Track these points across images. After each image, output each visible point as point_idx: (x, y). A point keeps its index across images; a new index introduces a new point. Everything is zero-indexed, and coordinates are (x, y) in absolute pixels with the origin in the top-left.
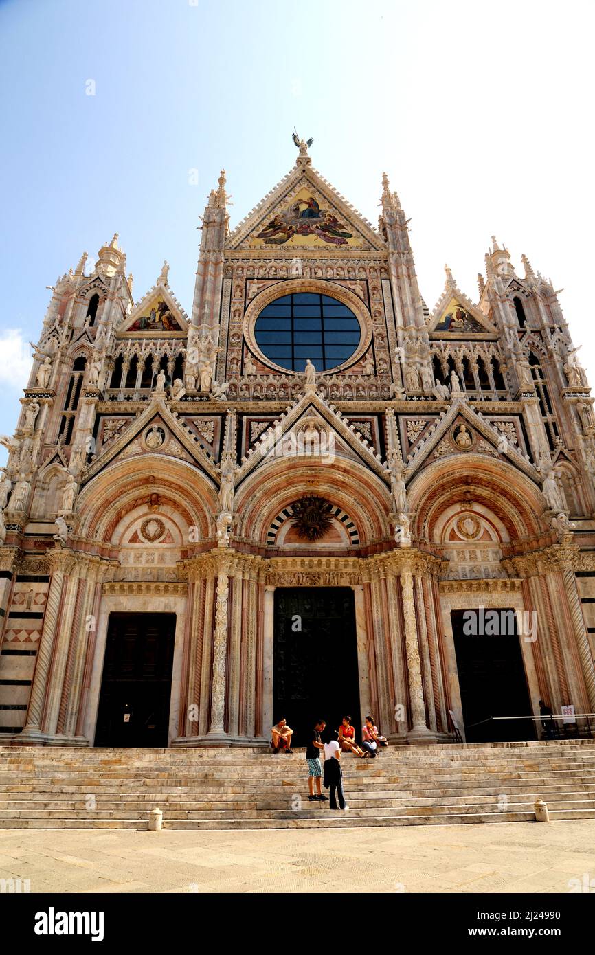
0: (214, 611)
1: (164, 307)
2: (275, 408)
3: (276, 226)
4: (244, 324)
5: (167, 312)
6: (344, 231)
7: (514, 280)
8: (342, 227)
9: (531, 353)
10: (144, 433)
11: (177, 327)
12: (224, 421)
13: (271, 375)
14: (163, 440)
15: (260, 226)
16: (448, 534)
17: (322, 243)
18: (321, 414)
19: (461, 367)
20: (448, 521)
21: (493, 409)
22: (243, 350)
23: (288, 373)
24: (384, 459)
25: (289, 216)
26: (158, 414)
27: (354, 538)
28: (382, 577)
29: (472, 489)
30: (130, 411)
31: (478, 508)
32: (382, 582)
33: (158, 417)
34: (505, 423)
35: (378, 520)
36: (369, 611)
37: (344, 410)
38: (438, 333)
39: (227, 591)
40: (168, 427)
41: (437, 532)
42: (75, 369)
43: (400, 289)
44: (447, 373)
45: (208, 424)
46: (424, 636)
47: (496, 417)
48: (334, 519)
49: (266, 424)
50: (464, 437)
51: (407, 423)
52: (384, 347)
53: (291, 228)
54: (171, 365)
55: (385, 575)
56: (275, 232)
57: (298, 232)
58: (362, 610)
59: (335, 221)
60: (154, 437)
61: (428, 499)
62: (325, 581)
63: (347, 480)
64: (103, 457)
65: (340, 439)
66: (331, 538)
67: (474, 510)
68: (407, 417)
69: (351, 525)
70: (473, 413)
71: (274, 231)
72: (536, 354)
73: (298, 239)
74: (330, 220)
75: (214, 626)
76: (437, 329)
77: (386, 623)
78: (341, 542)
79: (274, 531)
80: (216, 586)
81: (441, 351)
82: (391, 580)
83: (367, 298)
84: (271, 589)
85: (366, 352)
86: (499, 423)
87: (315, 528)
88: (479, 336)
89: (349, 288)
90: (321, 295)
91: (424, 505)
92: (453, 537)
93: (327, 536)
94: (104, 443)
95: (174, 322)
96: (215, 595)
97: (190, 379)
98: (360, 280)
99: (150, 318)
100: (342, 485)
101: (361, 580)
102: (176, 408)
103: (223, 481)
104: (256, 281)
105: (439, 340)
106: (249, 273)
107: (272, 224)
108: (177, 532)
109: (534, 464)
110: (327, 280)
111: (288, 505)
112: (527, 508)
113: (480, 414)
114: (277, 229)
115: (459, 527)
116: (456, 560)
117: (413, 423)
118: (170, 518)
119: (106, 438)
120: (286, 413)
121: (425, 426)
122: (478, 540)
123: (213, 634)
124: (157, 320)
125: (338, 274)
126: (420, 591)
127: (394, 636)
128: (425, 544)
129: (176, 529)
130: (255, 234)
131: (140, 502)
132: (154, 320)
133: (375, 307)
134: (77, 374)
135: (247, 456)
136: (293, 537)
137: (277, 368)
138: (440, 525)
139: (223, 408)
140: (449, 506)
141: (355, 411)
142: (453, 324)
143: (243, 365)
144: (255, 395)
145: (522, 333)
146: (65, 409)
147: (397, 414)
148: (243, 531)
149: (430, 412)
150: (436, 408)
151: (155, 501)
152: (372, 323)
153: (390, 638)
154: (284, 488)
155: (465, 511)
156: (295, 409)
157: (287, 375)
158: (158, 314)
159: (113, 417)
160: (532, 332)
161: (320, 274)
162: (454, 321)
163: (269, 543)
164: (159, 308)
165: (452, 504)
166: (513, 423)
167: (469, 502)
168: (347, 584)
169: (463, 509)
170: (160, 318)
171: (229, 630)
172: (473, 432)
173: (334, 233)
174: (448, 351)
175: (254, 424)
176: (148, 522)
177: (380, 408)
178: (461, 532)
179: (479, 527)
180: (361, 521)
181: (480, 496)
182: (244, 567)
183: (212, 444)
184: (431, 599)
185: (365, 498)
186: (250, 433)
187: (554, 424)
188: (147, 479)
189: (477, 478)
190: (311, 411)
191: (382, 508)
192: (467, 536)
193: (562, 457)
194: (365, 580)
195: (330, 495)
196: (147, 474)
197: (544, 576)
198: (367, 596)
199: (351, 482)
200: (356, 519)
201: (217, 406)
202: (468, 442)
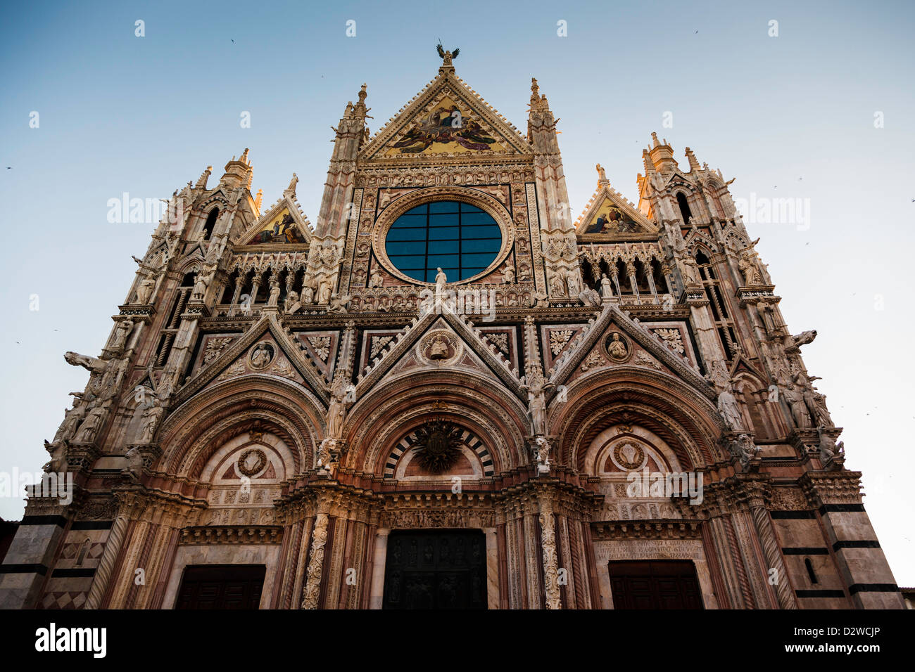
0: (308, 561)
1: (289, 220)
2: (401, 322)
3: (415, 134)
4: (373, 234)
5: (292, 225)
6: (487, 136)
7: (676, 174)
8: (484, 133)
9: (699, 251)
10: (250, 352)
11: (302, 240)
12: (341, 335)
13: (399, 286)
15: (397, 136)
16: (603, 463)
17: (462, 149)
18: (451, 325)
19: (614, 269)
20: (603, 448)
21: (653, 313)
22: (370, 261)
23: (419, 283)
24: (522, 373)
25: (429, 125)
26: (268, 329)
27: (489, 468)
28: (519, 516)
29: (630, 407)
30: (237, 327)
31: (639, 432)
32: (519, 523)
33: (268, 333)
34: (668, 329)
35: (515, 446)
36: (503, 561)
38: (589, 235)
39: (325, 534)
40: (278, 344)
41: (589, 461)
42: (183, 285)
43: (545, 191)
44: (597, 277)
45: (324, 339)
47: (656, 324)
48: (464, 447)
49: (389, 339)
50: (617, 346)
51: (550, 334)
52: (526, 252)
53: (430, 136)
54: (289, 279)
55: (522, 512)
56: (413, 142)
57: (437, 141)
58: (495, 560)
59: (478, 127)
60: (260, 355)
61: (575, 419)
62: (450, 523)
64: (199, 378)
65: (472, 352)
66: (461, 468)
67: (634, 433)
68: (550, 327)
69: (485, 453)
70: (627, 319)
71: (412, 140)
72: (704, 252)
73: (438, 148)
74: (472, 126)
75: (305, 581)
76: (586, 232)
77: (522, 577)
78: (472, 474)
79: (394, 462)
80: (313, 528)
81: (591, 254)
82: (528, 521)
83: (509, 203)
84: (383, 532)
85: (506, 259)
86: (661, 330)
87: (441, 457)
88: (636, 236)
89: (490, 194)
90: (460, 203)
91: (570, 427)
92: (609, 467)
93: (455, 468)
94: (204, 364)
95: (298, 235)
97: (307, 292)
98: (502, 185)
99: (272, 232)
100: (474, 406)
101: (495, 521)
102: (289, 323)
104: (389, 190)
105: (589, 243)
106: (382, 182)
107: (411, 134)
108: (281, 465)
109: (707, 376)
110: (466, 186)
111: (411, 430)
112: (701, 430)
113: (636, 320)
114: (416, 138)
115: (616, 454)
116: (614, 495)
117: (557, 333)
119: (208, 359)
120: (411, 326)
121: (571, 337)
122: (641, 471)
123: (302, 593)
124: (280, 233)
125: (478, 180)
126: (565, 534)
127: (532, 594)
128: (572, 475)
129: (279, 460)
130: (392, 143)
131: (239, 429)
132: (278, 233)
133: (516, 210)
134: (184, 289)
135: (364, 373)
136: (416, 468)
137: (406, 279)
138: (593, 452)
139: (342, 322)
140: (602, 429)
142: (606, 225)
143: (369, 276)
144: (380, 308)
145: (686, 229)
146: (166, 328)
147: (538, 324)
149: (577, 319)
150: (584, 315)
151: (258, 428)
152: (513, 228)
154: (406, 410)
155: (624, 435)
156: (422, 321)
157: (417, 286)
158: (282, 227)
159: (218, 335)
160: (698, 228)
161: (458, 179)
162: (607, 222)
163: (386, 476)
164: (284, 221)
165: (607, 426)
166: (678, 329)
167: (628, 423)
168: (478, 527)
169: (621, 433)
170: (283, 232)
172: (629, 340)
173: (474, 139)
174: (599, 253)
175: (376, 339)
176: (244, 457)
177: (519, 317)
178: (619, 461)
179: (641, 454)
180: (496, 449)
181: (641, 415)
182: (350, 504)
183: (326, 362)
184: (581, 546)
185: (500, 419)
186: (371, 349)
187: (730, 330)
188: (249, 401)
189: (635, 392)
190: (440, 322)
191: (518, 431)
192: (628, 466)
193: (742, 367)
194: (499, 520)
195: (460, 416)
196: (249, 396)
197: (729, 516)
198: (501, 540)
199: (484, 400)
200: (491, 445)
201: (335, 320)
202: (623, 352)
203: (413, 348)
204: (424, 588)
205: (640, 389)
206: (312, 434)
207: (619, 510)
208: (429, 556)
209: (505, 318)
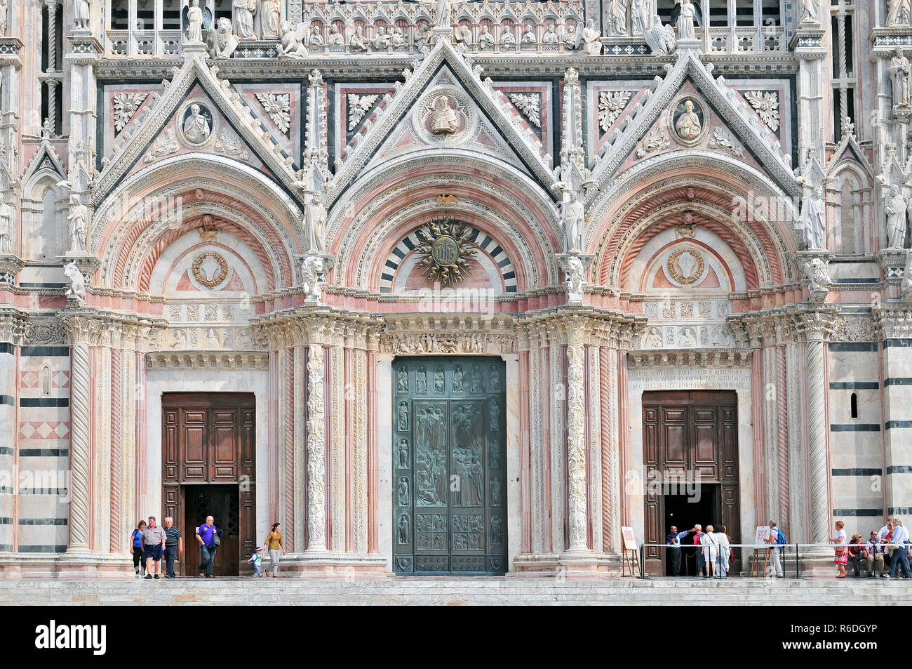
0: (306, 395)
2: (387, 71)
10: (178, 115)
12: (304, 93)
14: (211, 129)
16: (652, 276)
18: (459, 80)
20: (654, 257)
21: (747, 67)
24: (557, 162)
26: (196, 82)
27: (510, 282)
28: (544, 345)
29: (696, 206)
30: (151, 75)
31: (703, 236)
32: (544, 353)
33: (197, 87)
34: (764, 92)
35: (543, 258)
36: (525, 392)
37: (497, 73)
39: (322, 367)
40: (217, 106)
41: (634, 275)
45: (279, 98)
46: (596, 430)
47: (749, 83)
49: (373, 98)
50: (689, 121)
51: (600, 97)
55: (548, 342)
58: (516, 389)
60: (195, 125)
61: (621, 224)
63: (498, 194)
64: (120, 161)
65: (490, 124)
66: (475, 281)
67: (697, 238)
68: (601, 83)
69: (507, 262)
75: (306, 415)
77: (546, 410)
78: (490, 287)
79: (391, 272)
80: (307, 360)
82: (555, 351)
84: (387, 358)
86: (753, 93)
87: (450, 268)
91: (615, 234)
92: (658, 282)
93: (468, 282)
94: (117, 133)
96: (306, 373)
97: (243, 17)
100: (491, 203)
101: (517, 346)
102: (225, 72)
103: (307, 199)
108: (248, 274)
111: (411, 231)
112: (776, 240)
113: (721, 77)
117: (610, 95)
118: (234, 252)
119: (120, 125)
120: (403, 80)
121: (628, 101)
122: (697, 286)
123: (306, 426)
126: (595, 367)
127: (554, 429)
128: (612, 296)
129: (244, 267)
131: (186, 227)
135: (344, 157)
136: (419, 280)
138: (640, 263)
139: (303, 71)
140: (657, 233)
141: (516, 73)
144: (354, 43)
146: (44, 71)
147: (584, 80)
148: (343, 276)
149: (639, 73)
150: (649, 68)
151: (209, 225)
153: (549, 432)
154: (404, 207)
155: (683, 239)
156: (418, 73)
157: (407, 1)
159: (126, 87)
163: (383, 291)
165: (663, 230)
166: (777, 93)
167: (689, 226)
168: (496, 353)
169: (680, 237)
171: (328, 420)
172: (707, 110)
175: (354, 99)
176: (201, 259)
177: (557, 70)
178: (672, 274)
179: (701, 265)
180: (520, 259)
181: (708, 218)
182: (346, 331)
183: (287, 134)
184: (613, 377)
185: (525, 223)
186: (348, 116)
187: (850, 92)
188: (193, 192)
189: (704, 190)
190: (445, 74)
191: (549, 241)
192: (682, 280)
193: (849, 154)
194: (522, 347)
195: (474, 216)
196: (193, 186)
197: (784, 348)
198: (524, 370)
199: (505, 198)
200: (513, 253)
201: (292, 68)
202: (695, 131)
203: (408, 115)
204: (436, 417)
205: (710, 186)
206: (285, 241)
207: (665, 334)
208: (440, 383)
209: (537, 69)
